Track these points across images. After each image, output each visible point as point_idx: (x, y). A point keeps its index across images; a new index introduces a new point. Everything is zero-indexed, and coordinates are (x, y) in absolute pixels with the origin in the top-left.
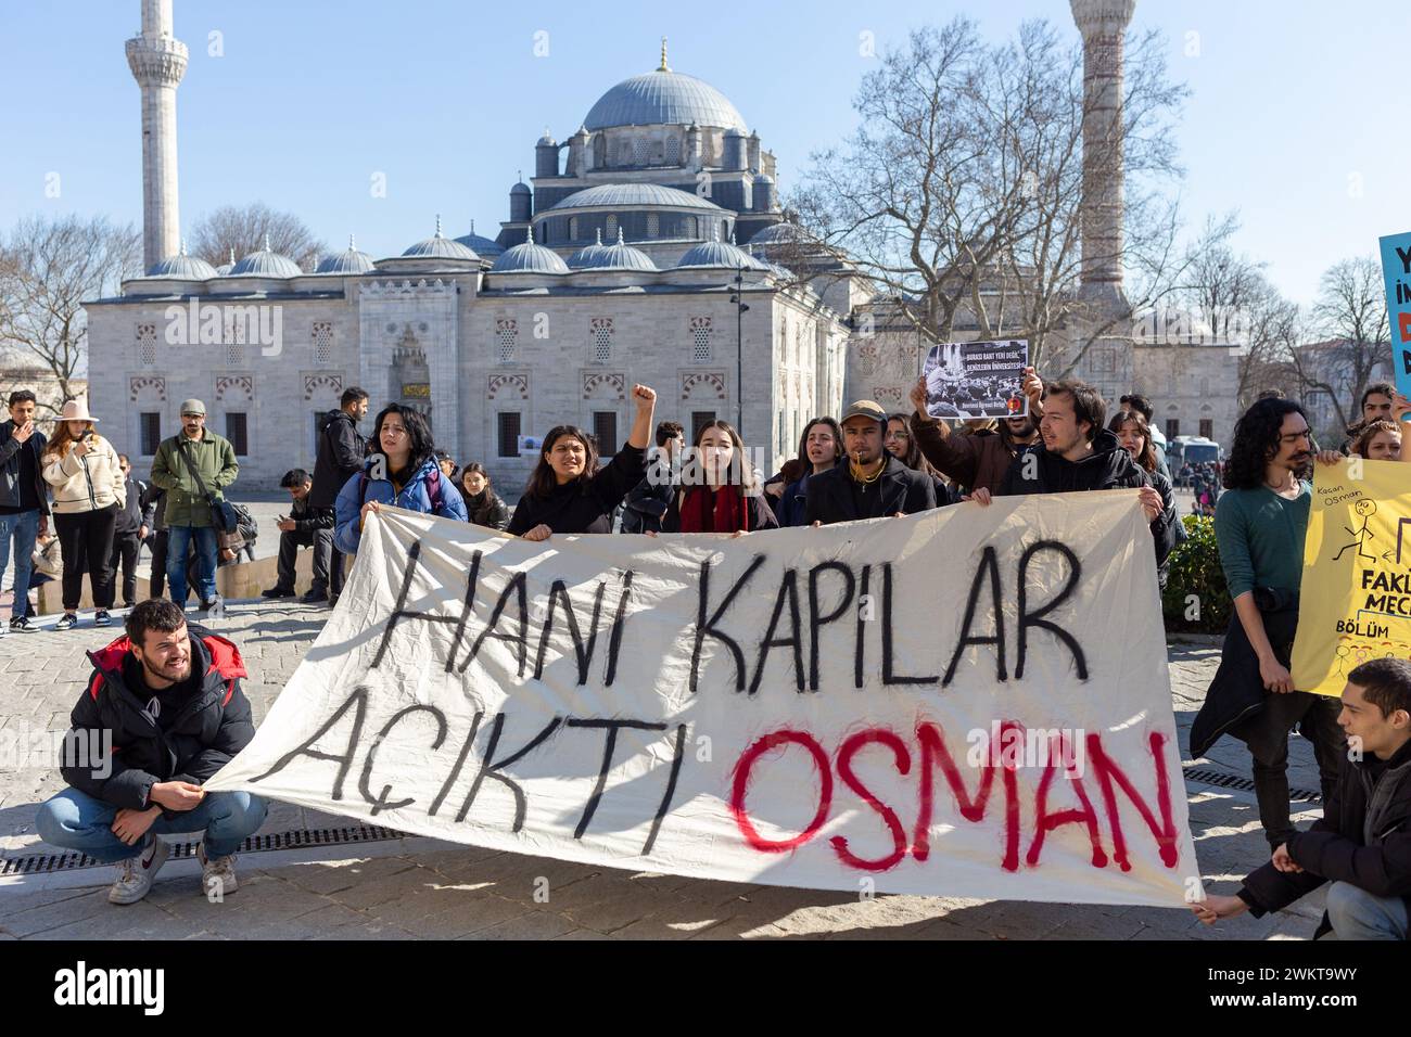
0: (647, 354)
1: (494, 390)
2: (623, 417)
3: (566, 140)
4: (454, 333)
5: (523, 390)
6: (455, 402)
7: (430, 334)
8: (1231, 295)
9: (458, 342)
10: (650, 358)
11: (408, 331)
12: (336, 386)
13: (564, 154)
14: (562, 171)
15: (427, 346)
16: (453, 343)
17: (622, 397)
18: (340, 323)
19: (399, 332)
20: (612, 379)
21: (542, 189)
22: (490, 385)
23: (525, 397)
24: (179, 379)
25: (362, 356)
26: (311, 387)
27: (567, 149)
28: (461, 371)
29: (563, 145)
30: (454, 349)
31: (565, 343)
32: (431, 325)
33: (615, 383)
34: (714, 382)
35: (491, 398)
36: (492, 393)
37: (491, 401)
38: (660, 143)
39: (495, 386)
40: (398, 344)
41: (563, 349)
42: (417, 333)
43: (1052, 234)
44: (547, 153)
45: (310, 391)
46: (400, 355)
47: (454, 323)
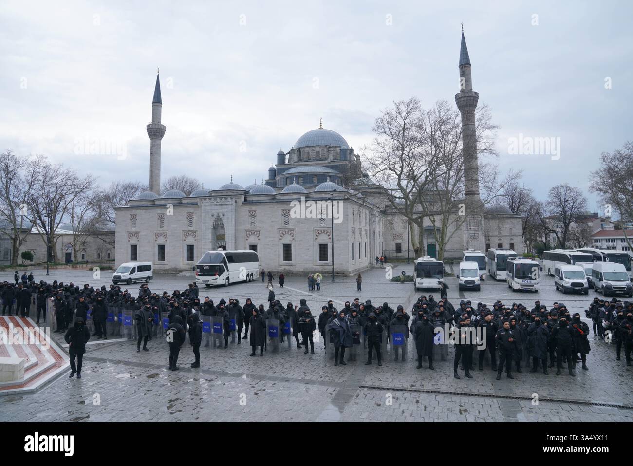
0: (302, 223)
1: (248, 237)
2: (294, 246)
3: (288, 152)
4: (234, 216)
5: (258, 237)
6: (234, 241)
7: (225, 217)
8: (519, 200)
9: (236, 219)
10: (303, 225)
11: (219, 216)
12: (194, 236)
13: (287, 157)
14: (287, 162)
15: (225, 221)
16: (234, 220)
17: (293, 239)
18: (196, 213)
19: (215, 217)
20: (290, 233)
21: (279, 168)
22: (247, 235)
23: (259, 239)
24: (143, 234)
25: (203, 225)
26: (186, 236)
27: (288, 155)
28: (236, 230)
29: (287, 154)
30: (234, 222)
31: (273, 219)
32: (226, 214)
33: (291, 234)
34: (327, 233)
35: (247, 240)
36: (247, 238)
37: (247, 241)
38: (319, 152)
39: (248, 235)
40: (215, 221)
41: (272, 221)
42: (221, 216)
43: (451, 176)
44: (281, 156)
45: (186, 238)
46: (216, 225)
47: (234, 213)
